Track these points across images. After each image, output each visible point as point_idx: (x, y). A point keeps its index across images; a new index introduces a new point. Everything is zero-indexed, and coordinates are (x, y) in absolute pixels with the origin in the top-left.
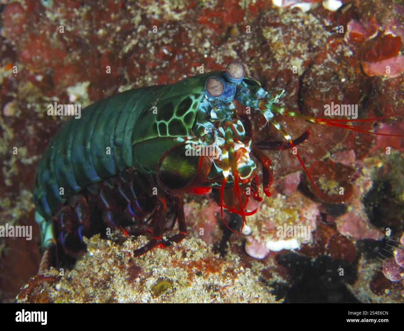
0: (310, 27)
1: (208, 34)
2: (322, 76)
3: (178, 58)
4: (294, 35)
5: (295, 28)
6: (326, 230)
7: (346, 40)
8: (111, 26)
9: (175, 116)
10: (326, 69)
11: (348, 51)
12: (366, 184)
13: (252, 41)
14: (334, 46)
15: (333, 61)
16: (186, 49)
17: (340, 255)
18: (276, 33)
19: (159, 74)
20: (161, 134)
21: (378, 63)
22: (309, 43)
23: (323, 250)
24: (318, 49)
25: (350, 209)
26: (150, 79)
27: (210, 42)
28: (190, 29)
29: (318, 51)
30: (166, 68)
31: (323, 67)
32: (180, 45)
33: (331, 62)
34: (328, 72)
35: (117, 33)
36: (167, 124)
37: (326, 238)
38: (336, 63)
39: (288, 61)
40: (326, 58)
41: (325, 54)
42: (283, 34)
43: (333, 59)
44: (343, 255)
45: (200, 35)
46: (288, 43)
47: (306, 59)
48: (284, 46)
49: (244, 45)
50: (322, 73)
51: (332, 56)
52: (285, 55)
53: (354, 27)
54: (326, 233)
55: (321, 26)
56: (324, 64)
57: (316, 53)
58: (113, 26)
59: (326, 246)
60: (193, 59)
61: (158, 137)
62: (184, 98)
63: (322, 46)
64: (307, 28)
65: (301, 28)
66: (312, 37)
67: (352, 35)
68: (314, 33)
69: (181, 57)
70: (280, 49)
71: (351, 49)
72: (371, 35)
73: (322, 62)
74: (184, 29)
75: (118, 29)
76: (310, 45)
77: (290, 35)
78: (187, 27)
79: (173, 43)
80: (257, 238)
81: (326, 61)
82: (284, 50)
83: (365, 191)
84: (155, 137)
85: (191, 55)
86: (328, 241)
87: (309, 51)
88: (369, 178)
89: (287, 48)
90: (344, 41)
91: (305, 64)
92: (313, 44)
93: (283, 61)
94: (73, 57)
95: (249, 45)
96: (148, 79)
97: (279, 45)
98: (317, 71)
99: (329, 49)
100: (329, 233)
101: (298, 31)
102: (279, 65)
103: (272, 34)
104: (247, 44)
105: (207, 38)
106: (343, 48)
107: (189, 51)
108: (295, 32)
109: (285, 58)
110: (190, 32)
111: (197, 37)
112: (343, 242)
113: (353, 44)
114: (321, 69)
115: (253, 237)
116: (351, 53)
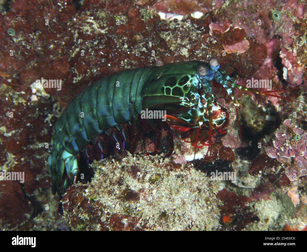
0: (187, 29)
1: (125, 40)
2: (201, 57)
3: (111, 56)
4: (179, 35)
5: (179, 30)
6: (216, 146)
7: (211, 34)
8: (58, 42)
9: (177, 85)
10: (203, 52)
11: (214, 41)
12: (233, 117)
13: (153, 41)
14: (204, 39)
15: (206, 47)
16: (115, 50)
17: (226, 158)
18: (169, 34)
19: (101, 67)
20: (166, 94)
21: (233, 45)
22: (189, 38)
23: (217, 157)
24: (196, 41)
25: (228, 131)
26: (95, 71)
27: (127, 45)
28: (115, 38)
29: (196, 42)
30: (104, 62)
31: (200, 51)
32: (111, 48)
33: (205, 48)
34: (204, 54)
35: (63, 46)
36: (172, 89)
37: (217, 150)
38: (208, 48)
39: (179, 50)
40: (201, 46)
41: (200, 44)
42: (172, 35)
43: (205, 46)
44: (228, 158)
45: (121, 41)
46: (177, 40)
47: (189, 48)
48: (174, 42)
49: (149, 44)
50: (201, 55)
51: (204, 45)
52: (177, 47)
53: (214, 27)
54: (216, 147)
55: (193, 28)
56: (201, 50)
57: (195, 44)
58: (60, 42)
59: (218, 155)
60: (121, 55)
61: (164, 95)
62: (184, 76)
63: (198, 39)
64: (186, 30)
65: (182, 30)
66: (191, 35)
67: (214, 32)
68: (191, 33)
69: (113, 55)
70: (172, 44)
71: (215, 39)
72: (226, 30)
73: (200, 49)
74: (111, 38)
75: (64, 43)
76: (190, 40)
77: (176, 35)
78: (113, 37)
79: (106, 47)
80: (179, 155)
81: (202, 47)
82: (175, 44)
83: (233, 121)
84: (162, 95)
85: (119, 53)
86: (219, 152)
87: (190, 43)
88: (234, 113)
89: (177, 43)
90: (210, 35)
91: (189, 51)
92: (192, 39)
93: (176, 50)
94: (32, 64)
95: (152, 44)
96: (94, 71)
97: (172, 42)
98: (198, 54)
99: (203, 41)
100: (218, 147)
101: (181, 32)
102: (175, 53)
103: (166, 35)
104: (150, 43)
105: (125, 42)
106: (210, 39)
107: (117, 51)
108: (179, 33)
109: (177, 49)
110: (115, 40)
111: (120, 42)
112: (227, 151)
113: (215, 36)
114: (200, 53)
115: (177, 155)
116: (215, 41)
